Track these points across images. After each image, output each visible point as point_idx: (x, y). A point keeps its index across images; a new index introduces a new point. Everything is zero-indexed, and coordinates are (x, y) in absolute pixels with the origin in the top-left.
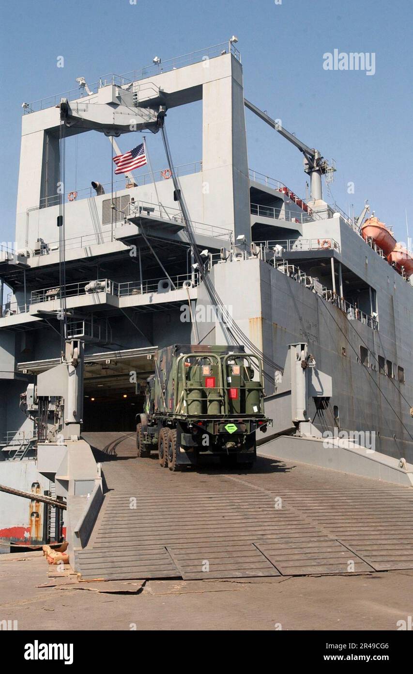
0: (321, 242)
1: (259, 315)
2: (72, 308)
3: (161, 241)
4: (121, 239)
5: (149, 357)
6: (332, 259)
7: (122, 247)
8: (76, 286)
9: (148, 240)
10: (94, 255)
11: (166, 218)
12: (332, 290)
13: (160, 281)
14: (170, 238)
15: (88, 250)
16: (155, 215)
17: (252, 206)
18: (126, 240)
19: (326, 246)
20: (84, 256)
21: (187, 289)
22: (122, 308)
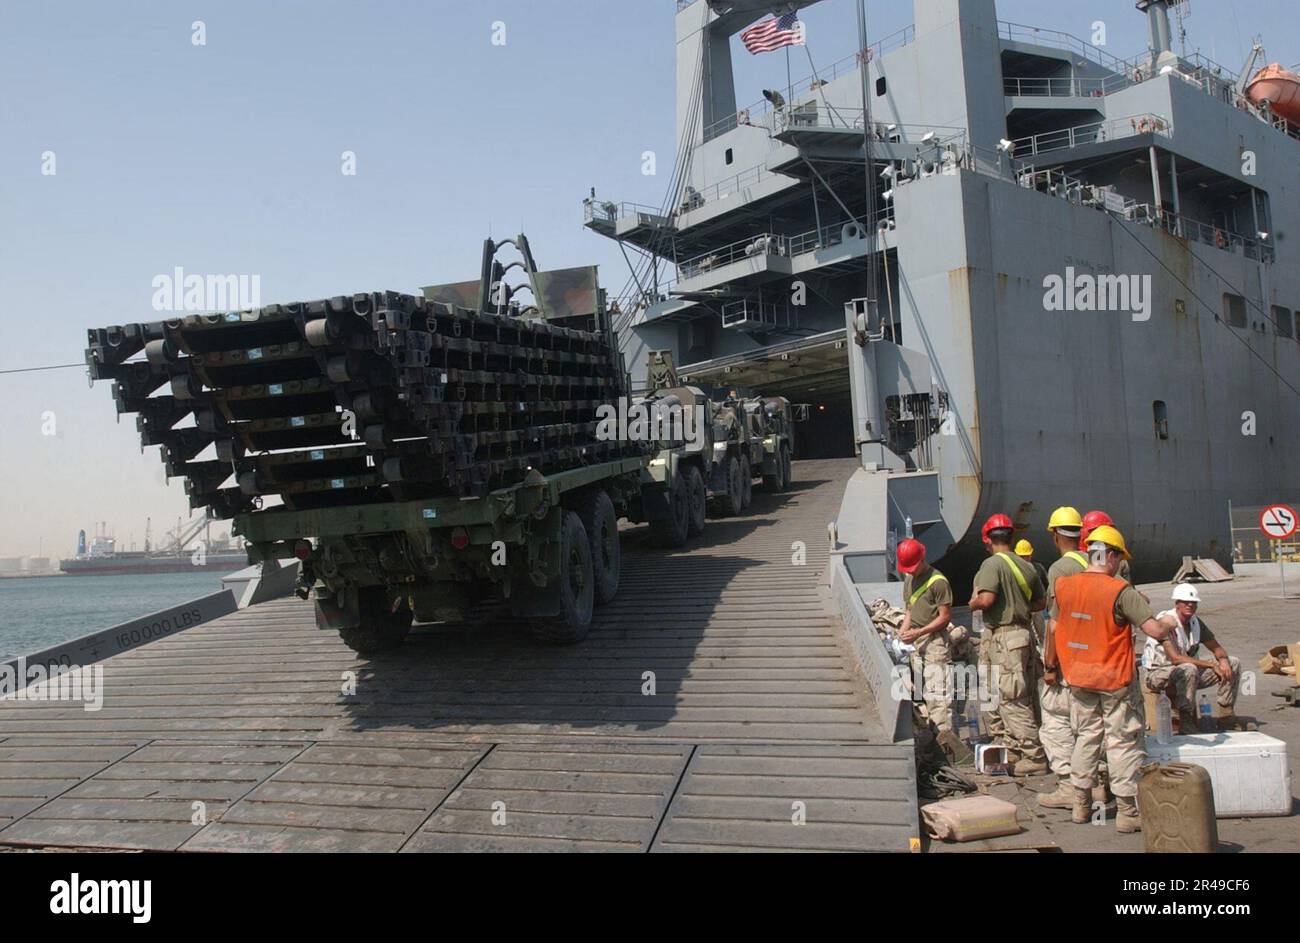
0: (1139, 124)
1: (964, 264)
2: (725, 283)
3: (839, 164)
4: (778, 170)
5: (838, 344)
6: (1152, 150)
7: (786, 182)
8: (728, 250)
9: (813, 164)
10: (755, 199)
11: (839, 126)
12: (1152, 202)
13: (845, 226)
14: (851, 156)
15: (747, 192)
16: (823, 123)
17: (1006, 82)
18: (784, 169)
19: (1146, 129)
20: (742, 203)
21: (883, 233)
22: (797, 274)
